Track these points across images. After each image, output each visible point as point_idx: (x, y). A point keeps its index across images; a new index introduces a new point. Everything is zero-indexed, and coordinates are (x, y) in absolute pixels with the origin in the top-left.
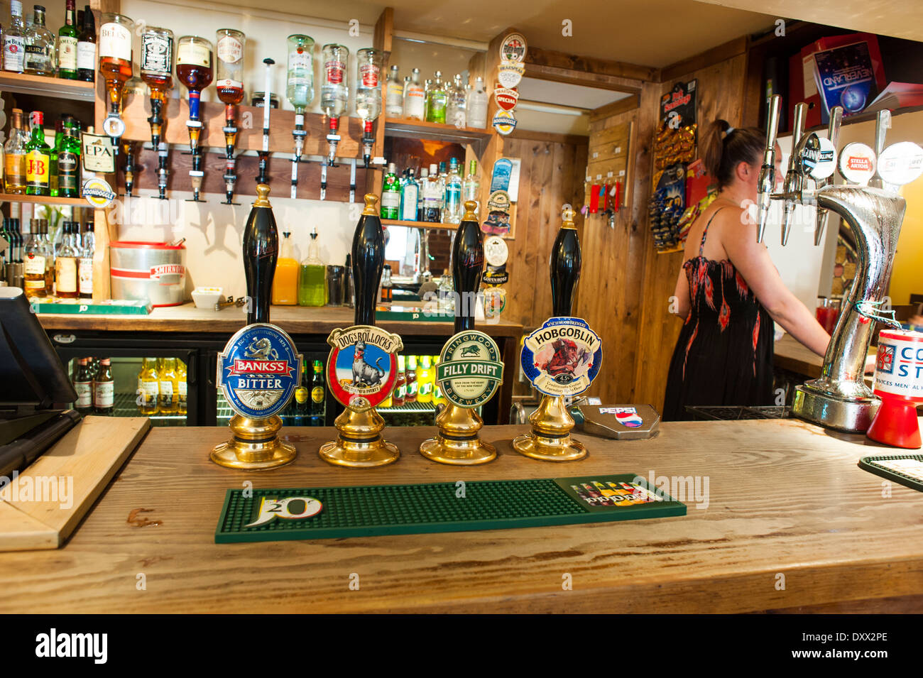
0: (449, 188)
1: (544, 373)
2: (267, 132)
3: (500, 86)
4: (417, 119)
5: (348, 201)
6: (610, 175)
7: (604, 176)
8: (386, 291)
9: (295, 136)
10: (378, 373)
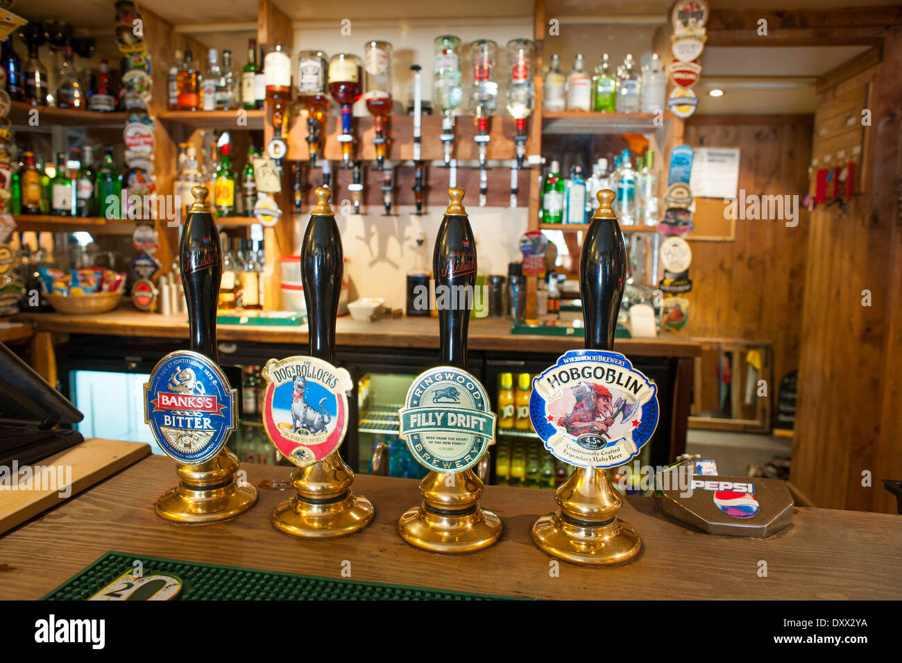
0: (621, 185)
1: (561, 431)
2: (418, 140)
3: (676, 61)
4: (582, 111)
5: (509, 206)
6: (841, 154)
7: (834, 157)
8: (552, 302)
9: (444, 142)
10: (323, 417)
